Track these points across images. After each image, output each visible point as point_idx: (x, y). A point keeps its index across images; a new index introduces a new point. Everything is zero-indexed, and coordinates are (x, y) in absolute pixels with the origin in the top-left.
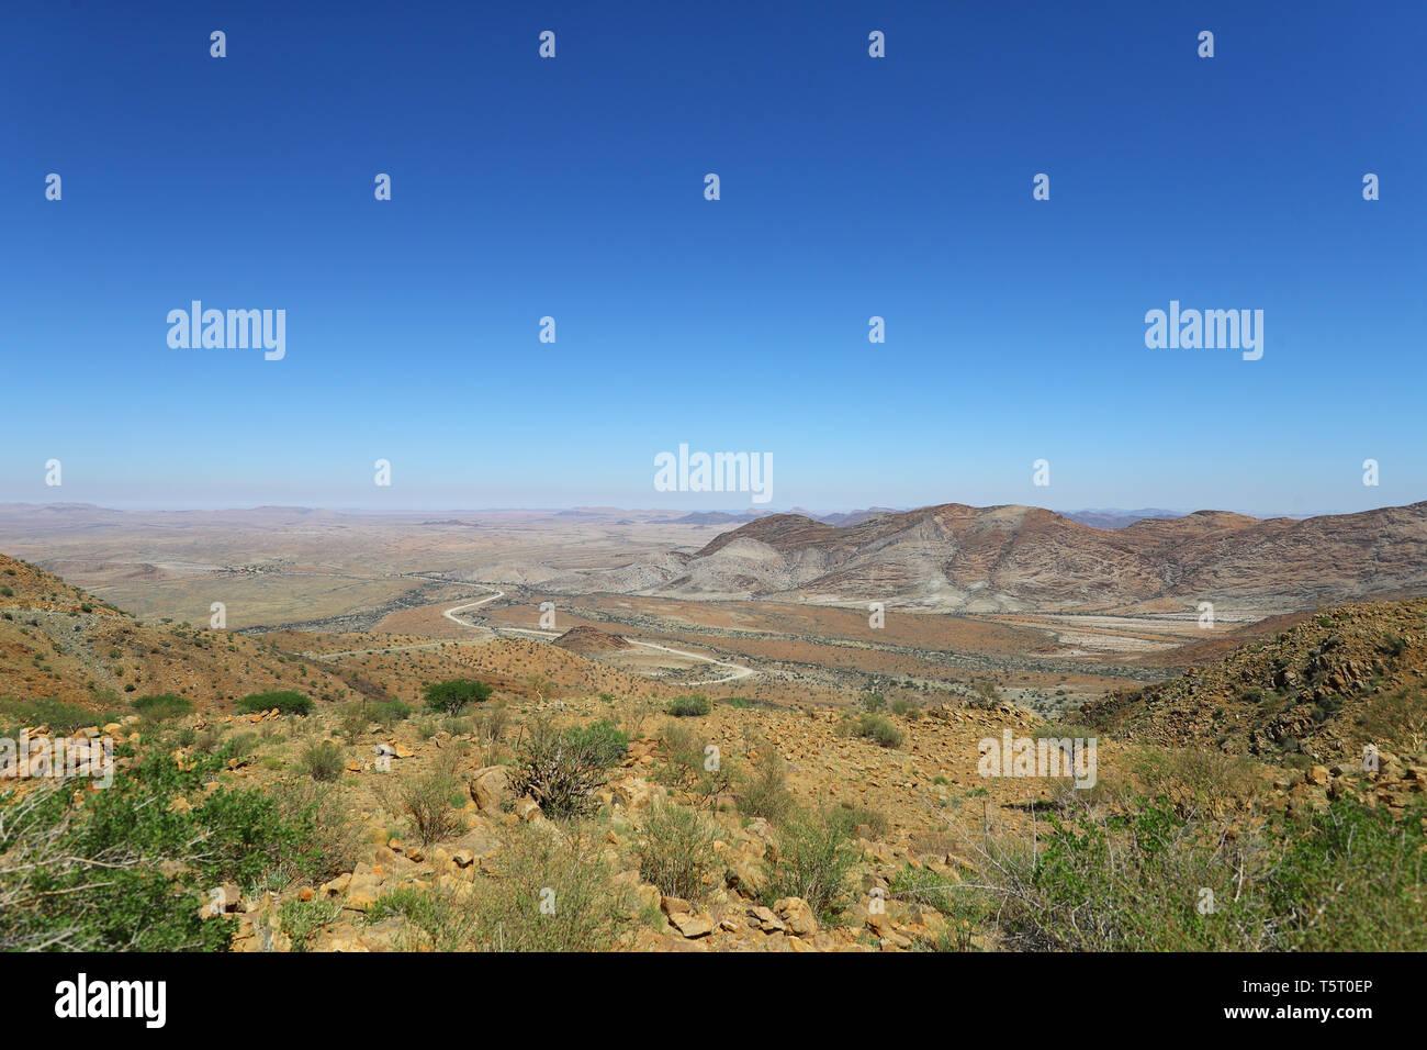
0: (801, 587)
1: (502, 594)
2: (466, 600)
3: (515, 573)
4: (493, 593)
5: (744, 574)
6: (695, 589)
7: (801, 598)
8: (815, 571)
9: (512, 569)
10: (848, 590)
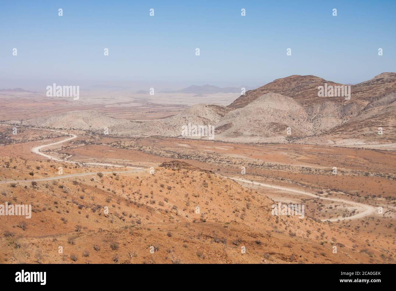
0: (325, 133)
1: (75, 137)
2: (47, 140)
3: (81, 121)
4: (68, 136)
5: (277, 122)
6: (237, 134)
7: (331, 142)
8: (334, 120)
9: (78, 118)
10: (371, 135)
